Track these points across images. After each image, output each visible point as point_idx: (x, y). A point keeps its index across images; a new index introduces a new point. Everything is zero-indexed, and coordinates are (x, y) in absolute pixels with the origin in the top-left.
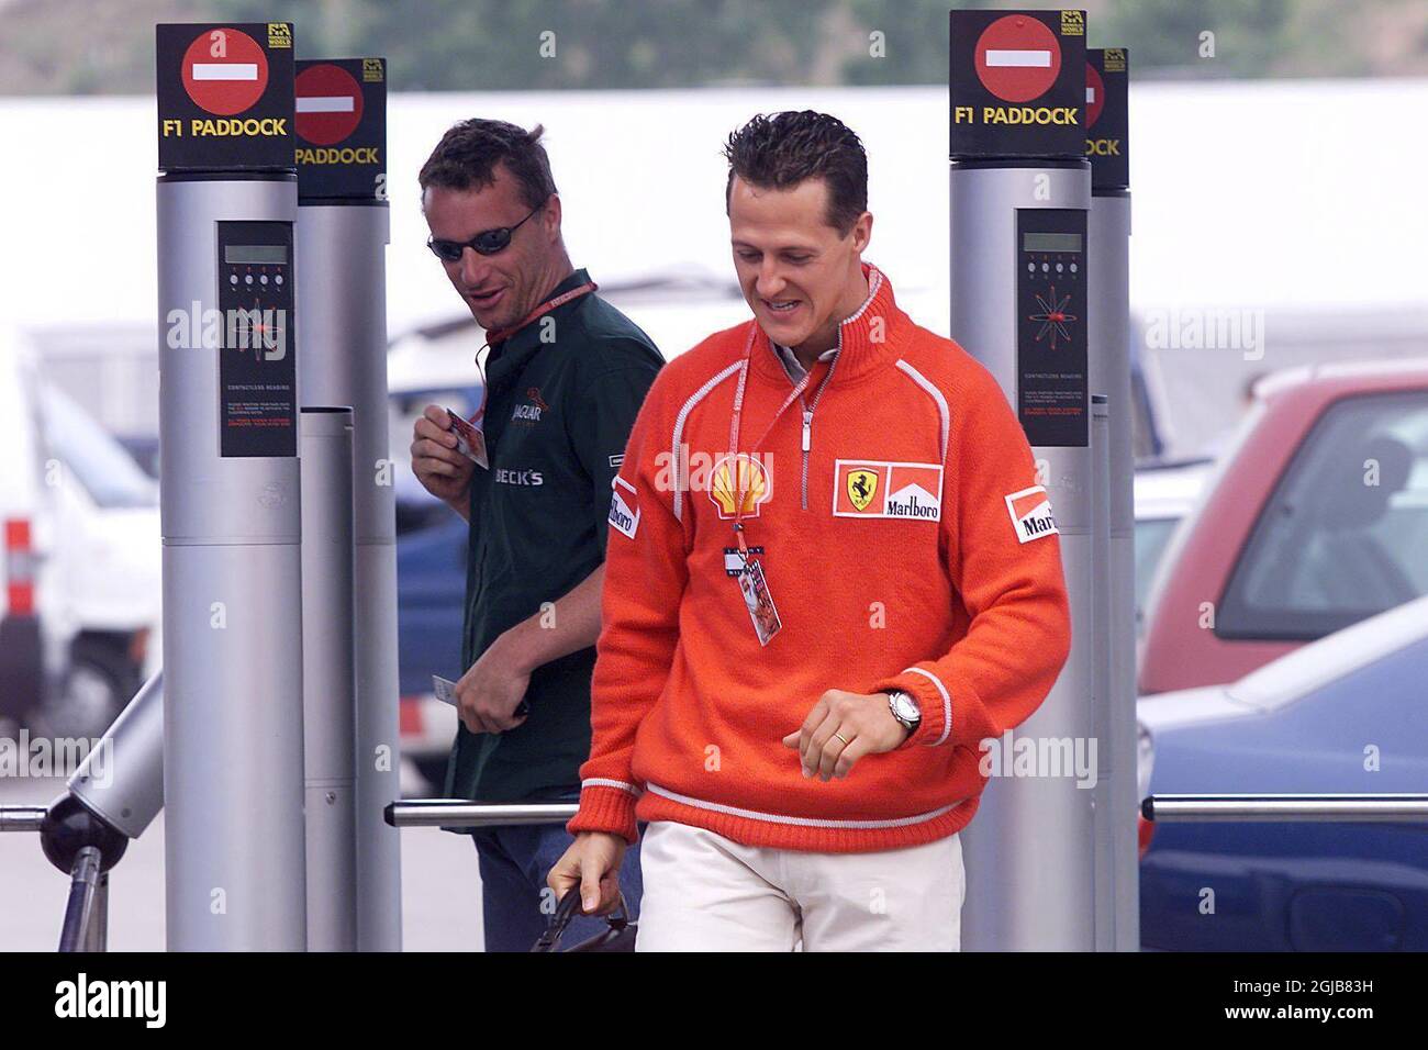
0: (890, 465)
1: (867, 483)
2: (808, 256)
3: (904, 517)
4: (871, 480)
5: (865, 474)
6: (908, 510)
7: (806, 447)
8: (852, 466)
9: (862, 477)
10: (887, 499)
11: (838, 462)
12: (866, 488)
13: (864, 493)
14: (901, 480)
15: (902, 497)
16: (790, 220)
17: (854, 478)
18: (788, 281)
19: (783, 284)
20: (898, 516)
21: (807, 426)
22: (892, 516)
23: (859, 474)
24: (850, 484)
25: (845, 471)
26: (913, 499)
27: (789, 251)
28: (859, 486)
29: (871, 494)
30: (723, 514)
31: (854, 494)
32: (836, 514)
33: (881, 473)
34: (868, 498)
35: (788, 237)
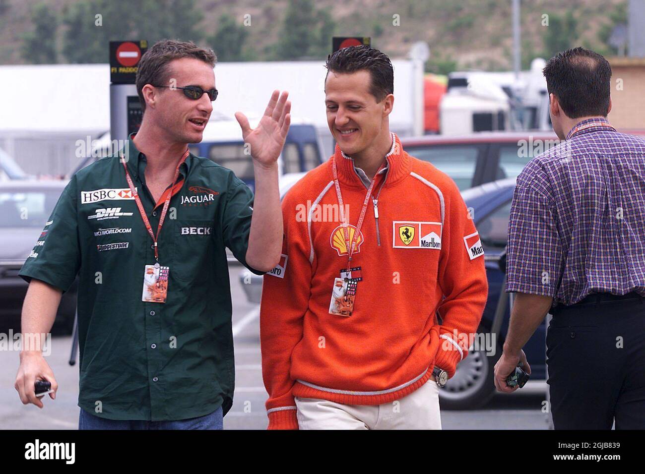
0: (420, 223)
1: (410, 232)
2: (360, 107)
3: (429, 248)
4: (411, 230)
5: (408, 227)
6: (431, 244)
7: (377, 216)
8: (401, 224)
9: (406, 229)
10: (420, 240)
11: (394, 222)
12: (409, 234)
13: (408, 237)
14: (426, 230)
15: (428, 238)
16: (352, 88)
17: (402, 230)
18: (350, 119)
19: (348, 120)
20: (426, 247)
21: (376, 206)
22: (424, 247)
23: (405, 227)
24: (401, 233)
25: (398, 227)
26: (433, 239)
27: (351, 104)
28: (406, 233)
29: (412, 237)
30: (340, 254)
31: (403, 237)
32: (394, 247)
33: (416, 227)
34: (411, 239)
35: (350, 96)
